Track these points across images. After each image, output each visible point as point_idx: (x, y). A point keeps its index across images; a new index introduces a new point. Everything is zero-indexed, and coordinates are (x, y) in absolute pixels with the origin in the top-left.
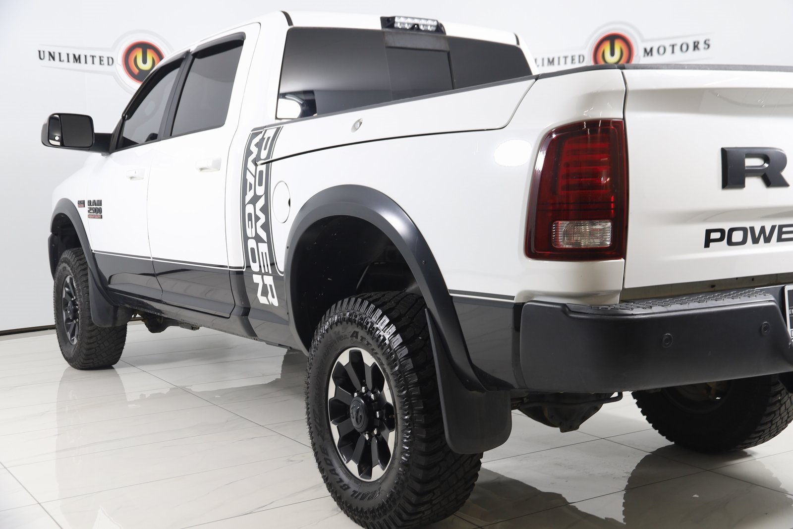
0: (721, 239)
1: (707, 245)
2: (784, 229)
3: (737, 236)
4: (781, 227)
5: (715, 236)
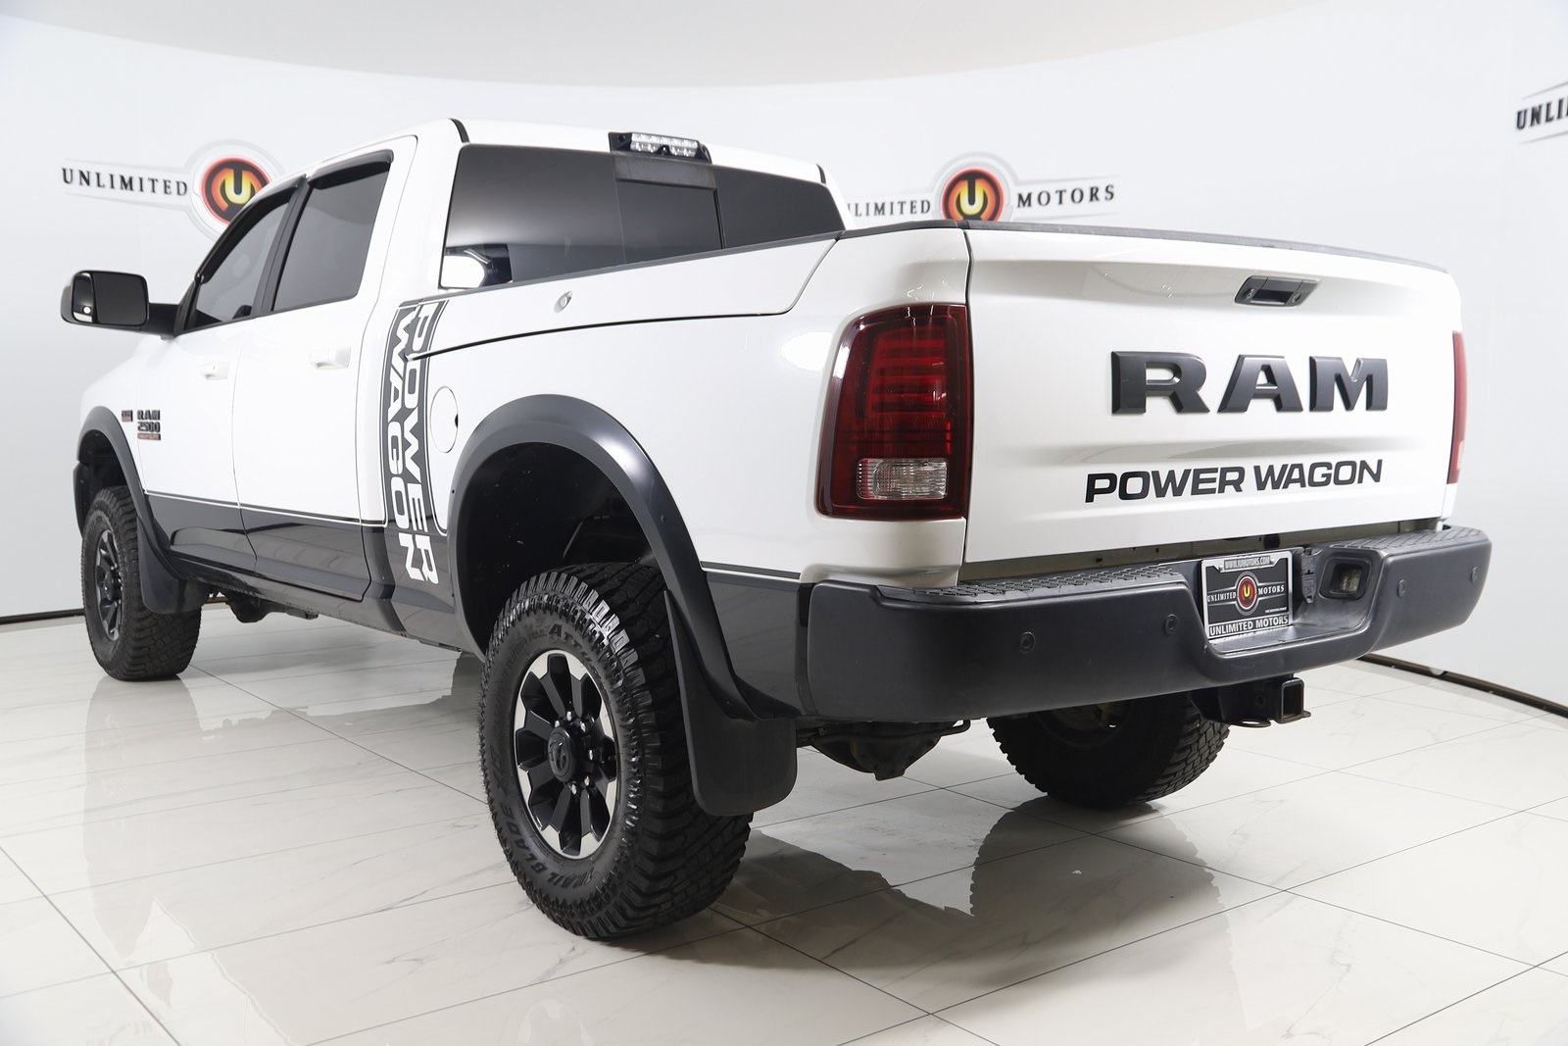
0: (1110, 490)
1: (1089, 499)
2: (1202, 476)
3: (1134, 485)
4: (1198, 472)
5: (1101, 484)
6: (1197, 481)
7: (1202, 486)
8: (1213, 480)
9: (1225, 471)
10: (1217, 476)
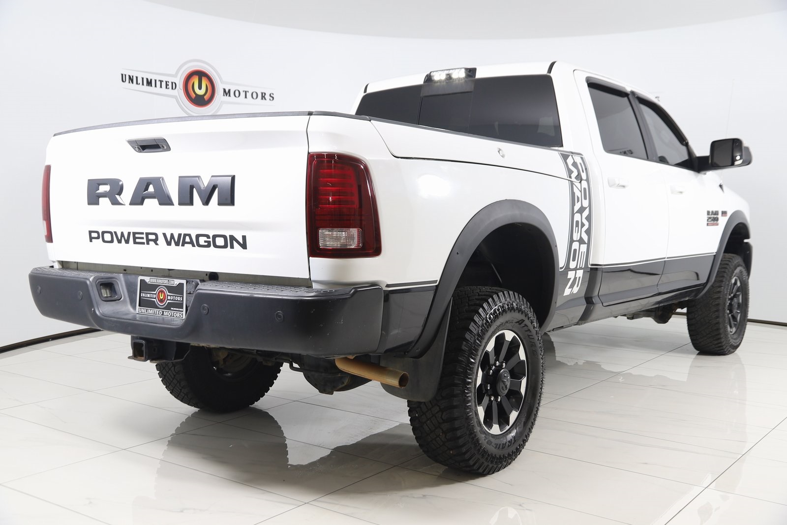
0: (98, 238)
1: (91, 241)
2: (137, 236)
3: (108, 237)
4: (134, 234)
5: (94, 235)
6: (135, 238)
7: (138, 240)
8: (143, 238)
9: (147, 234)
10: (144, 236)
